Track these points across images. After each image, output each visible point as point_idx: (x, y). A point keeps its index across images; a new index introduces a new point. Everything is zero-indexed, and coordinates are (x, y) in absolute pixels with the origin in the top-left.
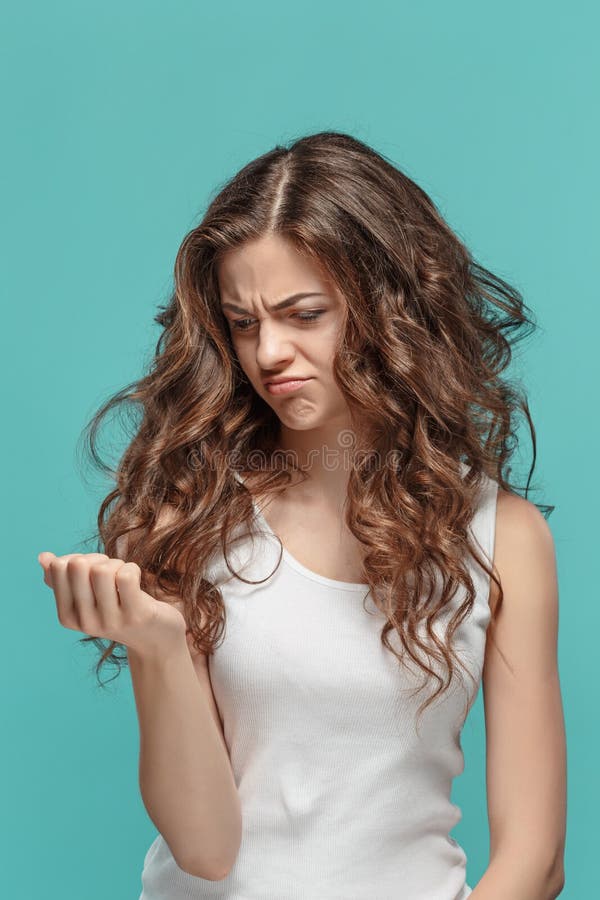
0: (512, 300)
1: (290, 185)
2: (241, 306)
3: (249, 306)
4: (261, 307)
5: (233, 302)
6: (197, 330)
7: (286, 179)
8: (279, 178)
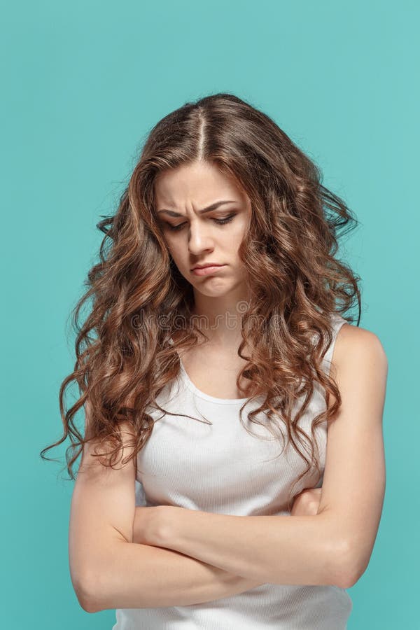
0: (340, 205)
1: (208, 127)
2: (176, 210)
3: (182, 211)
4: (192, 212)
5: (169, 209)
6: (142, 228)
7: (204, 124)
8: (198, 122)
